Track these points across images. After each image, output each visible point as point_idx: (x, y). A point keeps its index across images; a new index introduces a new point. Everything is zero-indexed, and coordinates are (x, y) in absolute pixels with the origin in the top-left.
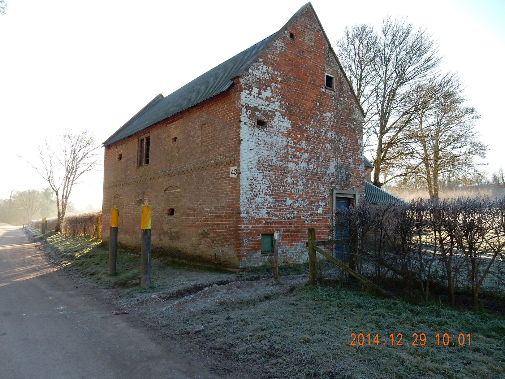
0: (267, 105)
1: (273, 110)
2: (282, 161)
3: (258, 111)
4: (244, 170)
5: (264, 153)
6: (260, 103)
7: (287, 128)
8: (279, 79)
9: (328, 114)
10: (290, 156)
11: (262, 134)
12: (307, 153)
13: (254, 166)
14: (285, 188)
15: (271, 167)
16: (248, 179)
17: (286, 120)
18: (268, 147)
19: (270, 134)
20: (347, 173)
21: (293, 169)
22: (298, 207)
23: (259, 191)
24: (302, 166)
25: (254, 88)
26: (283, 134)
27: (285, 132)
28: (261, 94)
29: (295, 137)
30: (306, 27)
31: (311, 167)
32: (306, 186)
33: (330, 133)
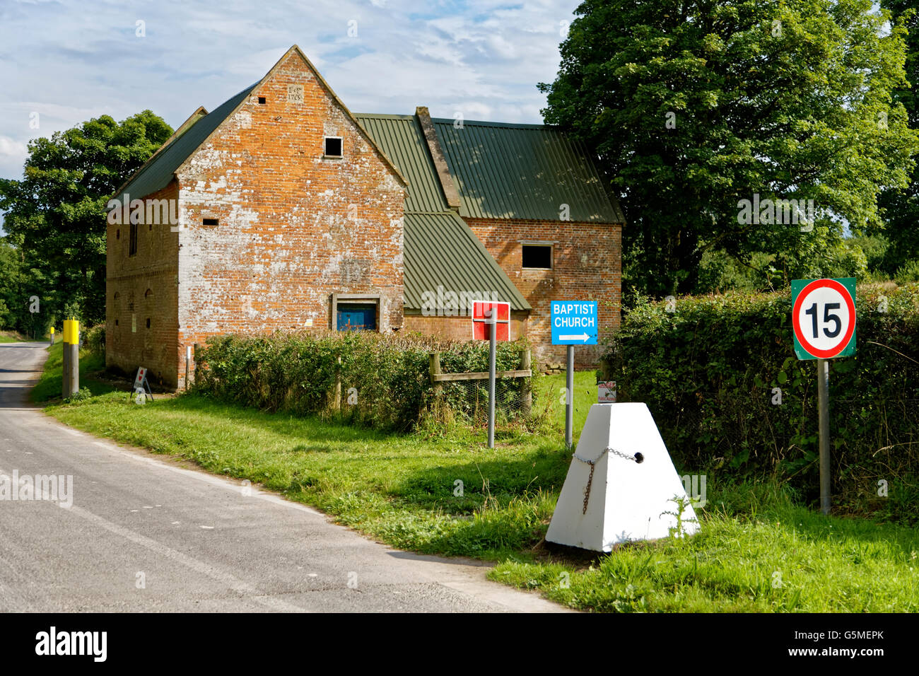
0: (220, 199)
1: (228, 203)
2: (242, 263)
3: (206, 208)
4: (185, 279)
5: (215, 256)
6: (208, 198)
7: (251, 222)
8: (239, 163)
9: (329, 193)
10: (255, 257)
11: (211, 234)
12: (287, 249)
13: (198, 273)
15: (225, 273)
16: (190, 289)
17: (250, 212)
18: (219, 249)
19: (223, 233)
20: (365, 269)
21: (261, 272)
22: (268, 318)
23: (206, 302)
24: (277, 266)
25: (199, 182)
26: (244, 231)
27: (249, 227)
28: (210, 187)
29: (266, 231)
30: (289, 82)
31: (293, 267)
32: (283, 292)
33: (332, 218)
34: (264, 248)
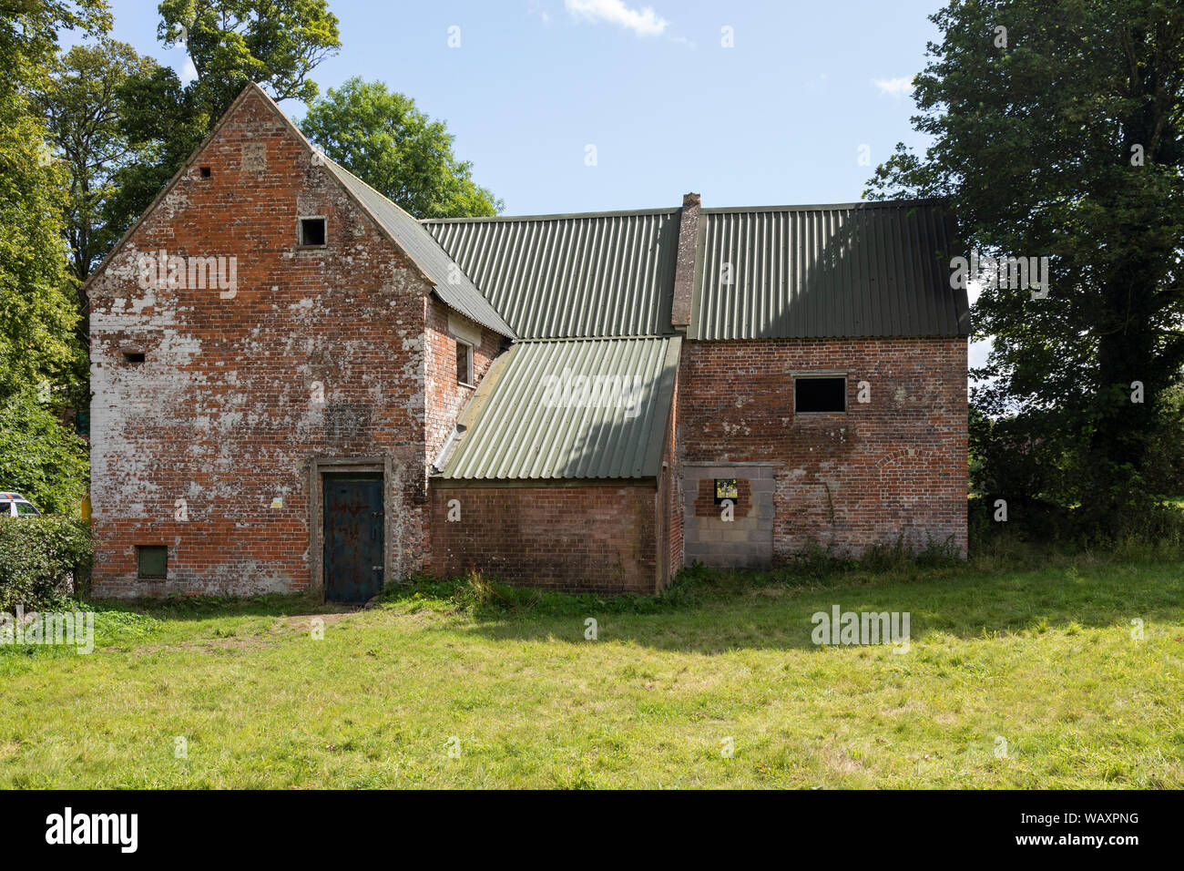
0: (147, 322)
1: (158, 329)
2: (178, 416)
3: (127, 337)
4: (99, 442)
5: (140, 407)
6: (129, 323)
7: (191, 355)
9: (306, 303)
10: (197, 405)
11: (134, 375)
12: (243, 393)
13: (117, 433)
14: (186, 466)
15: (154, 431)
16: (105, 456)
17: (189, 340)
18: (147, 397)
19: (152, 373)
20: (362, 419)
21: (206, 429)
22: (217, 497)
23: (128, 474)
24: (230, 419)
25: (117, 300)
26: (181, 368)
27: (187, 362)
28: (131, 306)
29: (212, 367)
30: (244, 139)
31: (253, 419)
32: (237, 457)
33: (311, 341)
34: (210, 392)
